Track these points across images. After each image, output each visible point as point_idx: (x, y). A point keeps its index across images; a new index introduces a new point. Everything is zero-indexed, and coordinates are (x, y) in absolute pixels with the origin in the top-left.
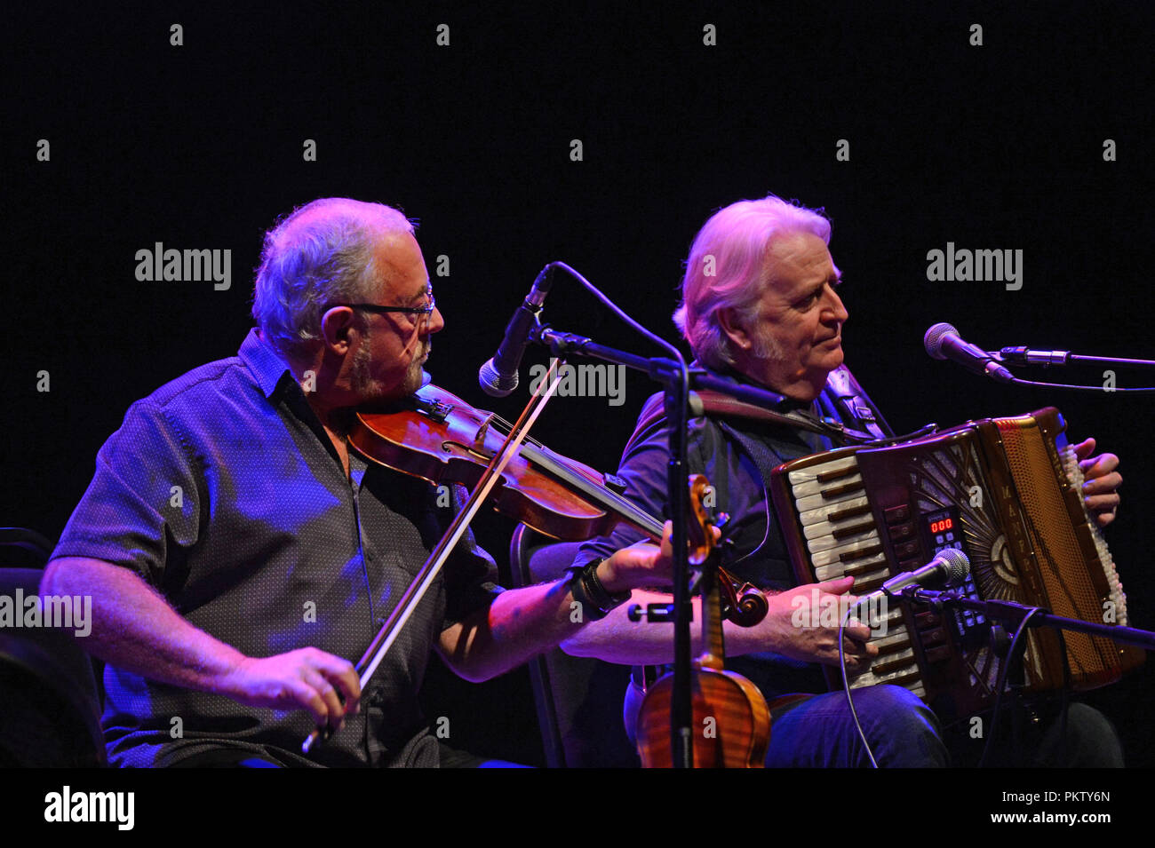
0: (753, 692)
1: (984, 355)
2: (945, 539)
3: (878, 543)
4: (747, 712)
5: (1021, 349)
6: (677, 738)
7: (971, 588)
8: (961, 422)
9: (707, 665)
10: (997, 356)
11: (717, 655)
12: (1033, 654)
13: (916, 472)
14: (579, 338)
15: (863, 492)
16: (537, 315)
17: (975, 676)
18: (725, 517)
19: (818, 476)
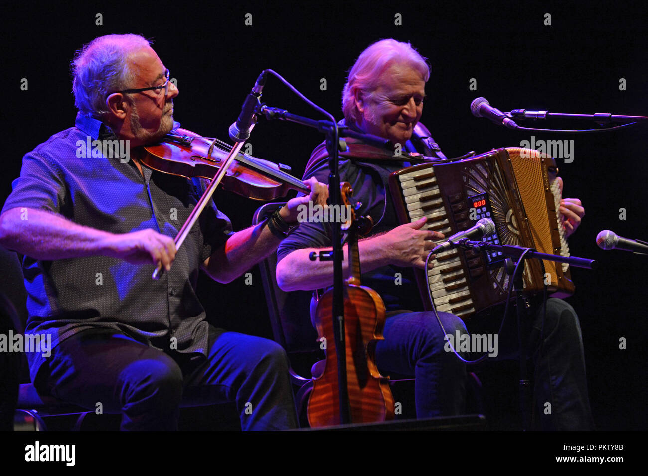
0: (376, 297)
1: (502, 114)
2: (481, 210)
3: (445, 214)
4: (373, 306)
5: (522, 110)
6: (336, 322)
7: (495, 237)
8: (490, 149)
9: (352, 283)
10: (509, 114)
11: (356, 277)
12: (527, 271)
13: (466, 176)
14: (281, 110)
15: (437, 187)
16: (258, 98)
17: (497, 284)
18: (360, 205)
19: (414, 178)
